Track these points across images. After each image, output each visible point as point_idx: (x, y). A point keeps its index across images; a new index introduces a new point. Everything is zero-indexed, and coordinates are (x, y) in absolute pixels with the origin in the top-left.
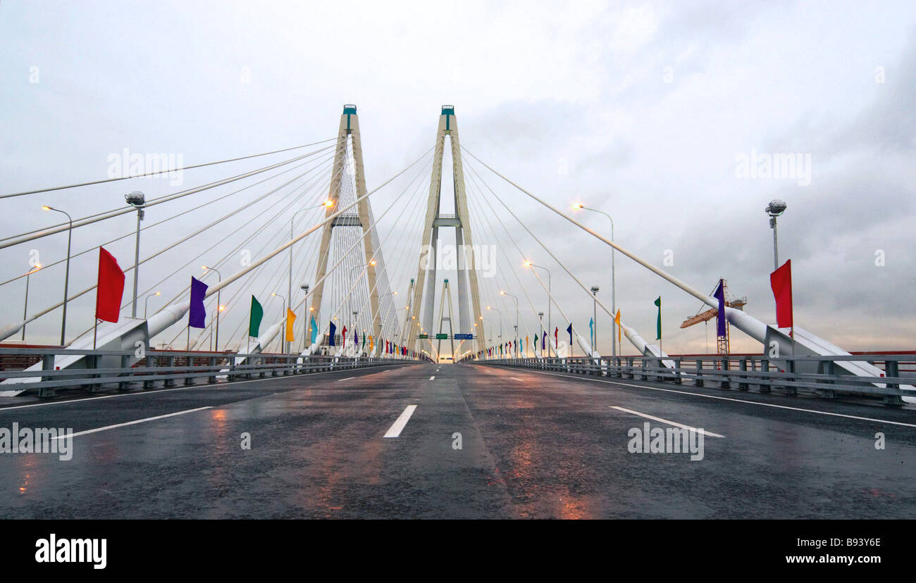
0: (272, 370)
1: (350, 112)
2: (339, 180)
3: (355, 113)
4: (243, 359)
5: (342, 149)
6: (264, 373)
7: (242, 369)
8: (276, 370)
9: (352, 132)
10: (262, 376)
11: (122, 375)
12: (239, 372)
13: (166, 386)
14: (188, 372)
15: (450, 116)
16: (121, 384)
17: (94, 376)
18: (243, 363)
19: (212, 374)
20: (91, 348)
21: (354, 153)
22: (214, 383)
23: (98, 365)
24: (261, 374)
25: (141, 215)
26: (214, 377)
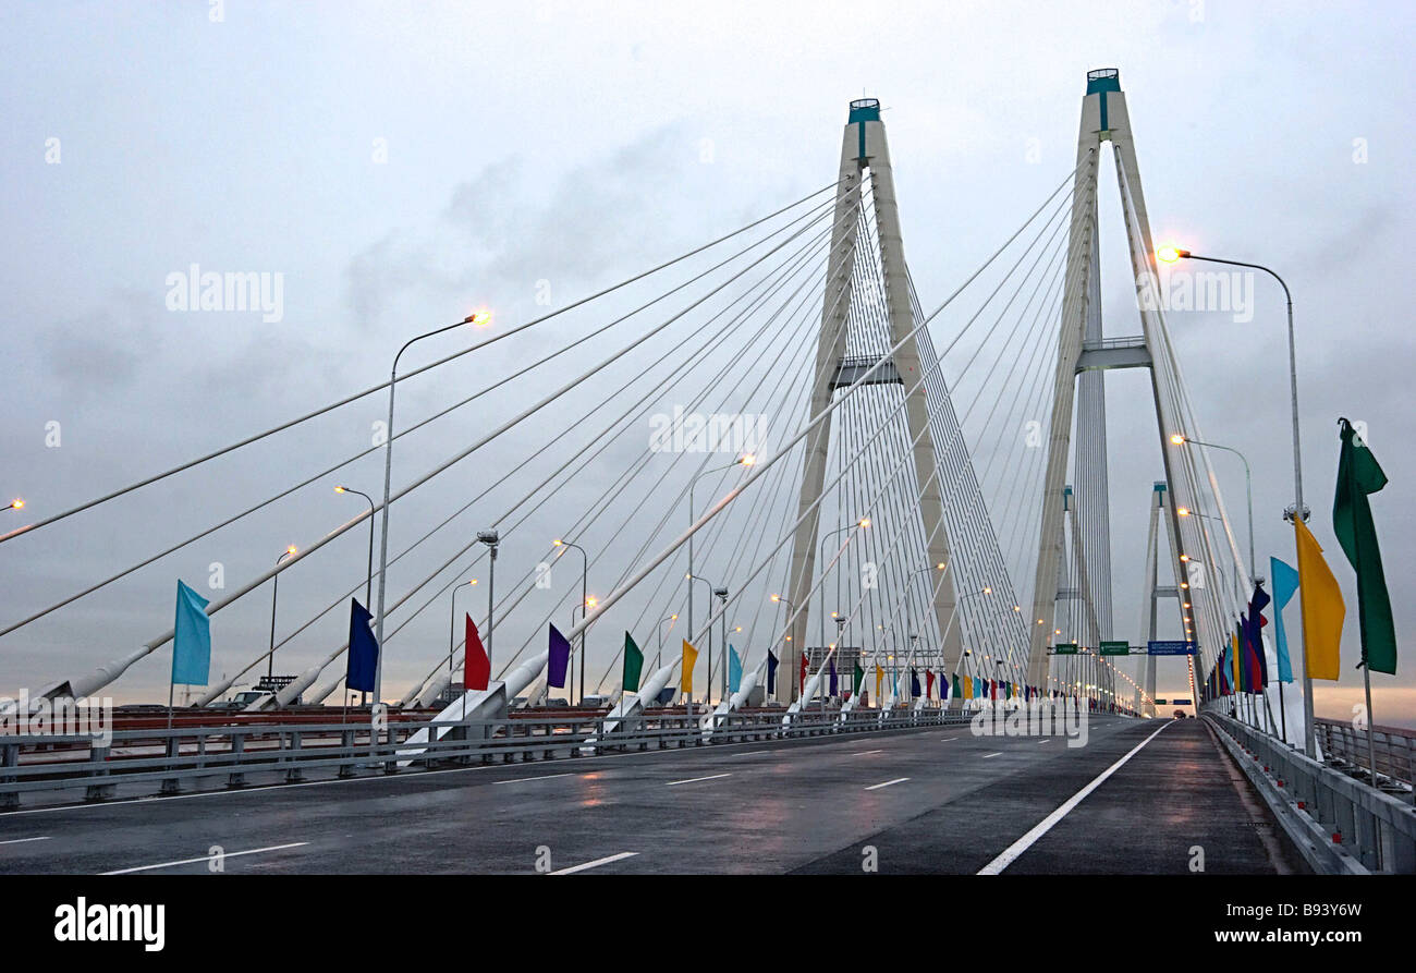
0: (658, 739)
1: (865, 116)
2: (844, 279)
3: (877, 118)
4: (616, 723)
5: (848, 204)
6: (646, 744)
7: (615, 738)
8: (664, 739)
9: (870, 162)
10: (643, 748)
11: (483, 747)
12: (610, 743)
13: (525, 760)
14: (548, 743)
15: (1110, 95)
16: (484, 756)
17: (464, 748)
18: (615, 730)
19: (575, 745)
20: (459, 718)
21: (877, 211)
22: (577, 756)
23: (468, 736)
24: (641, 745)
25: (494, 554)
26: (578, 749)
